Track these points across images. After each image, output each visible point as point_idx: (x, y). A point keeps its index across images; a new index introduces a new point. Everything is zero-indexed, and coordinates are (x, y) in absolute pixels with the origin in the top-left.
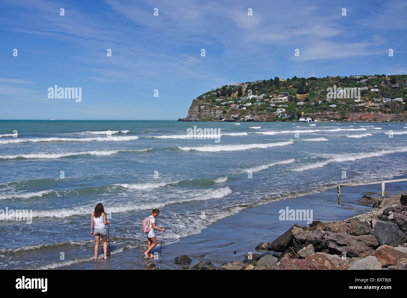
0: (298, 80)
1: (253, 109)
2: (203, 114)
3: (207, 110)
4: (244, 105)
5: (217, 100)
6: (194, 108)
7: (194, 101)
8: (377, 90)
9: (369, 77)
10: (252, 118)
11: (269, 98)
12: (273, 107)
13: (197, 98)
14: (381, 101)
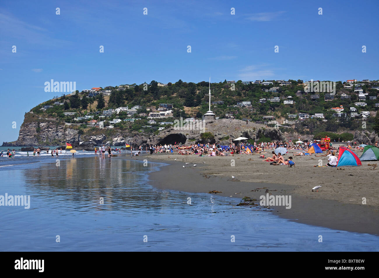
0: (185, 85)
1: (124, 127)
2: (44, 135)
3: (50, 130)
4: (111, 122)
5: (66, 114)
6: (30, 126)
7: (27, 115)
8: (291, 102)
9: (281, 83)
10: (123, 141)
11: (146, 112)
12: (153, 125)
13: (31, 111)
14: (297, 117)
